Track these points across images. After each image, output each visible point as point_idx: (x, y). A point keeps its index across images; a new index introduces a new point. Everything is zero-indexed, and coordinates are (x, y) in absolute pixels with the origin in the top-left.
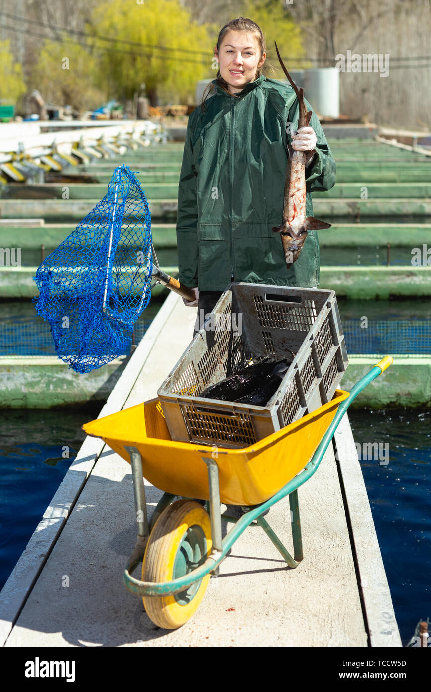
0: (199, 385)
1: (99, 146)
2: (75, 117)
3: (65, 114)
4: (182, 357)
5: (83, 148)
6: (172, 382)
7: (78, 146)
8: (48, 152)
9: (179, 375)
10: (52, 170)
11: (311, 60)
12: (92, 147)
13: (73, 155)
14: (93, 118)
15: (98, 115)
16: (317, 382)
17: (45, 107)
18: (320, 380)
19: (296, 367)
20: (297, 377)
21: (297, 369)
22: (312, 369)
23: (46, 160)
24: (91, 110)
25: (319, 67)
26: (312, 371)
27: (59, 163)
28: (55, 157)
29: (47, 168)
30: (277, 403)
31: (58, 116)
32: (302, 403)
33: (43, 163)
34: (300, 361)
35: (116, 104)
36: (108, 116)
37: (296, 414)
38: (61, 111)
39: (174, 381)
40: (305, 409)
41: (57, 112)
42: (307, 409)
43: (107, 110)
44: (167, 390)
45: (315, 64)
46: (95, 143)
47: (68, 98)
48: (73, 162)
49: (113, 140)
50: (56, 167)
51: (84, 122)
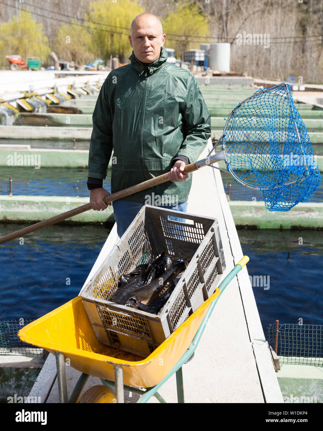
0: (115, 283)
1: (85, 87)
2: (76, 68)
3: (71, 67)
4: (102, 264)
5: (75, 89)
6: (92, 285)
7: (72, 87)
8: (51, 91)
9: (99, 279)
10: (53, 103)
11: (213, 38)
12: (81, 88)
13: (69, 93)
14: (86, 69)
15: (90, 67)
16: (201, 286)
17: (58, 62)
18: (203, 284)
19: (184, 281)
20: (184, 287)
21: (185, 282)
22: (197, 278)
23: (49, 96)
24: (86, 64)
25: (218, 42)
26: (197, 279)
27: (58, 98)
28: (55, 95)
29: (49, 102)
30: (167, 312)
31: (66, 68)
32: (188, 304)
33: (47, 98)
34: (188, 275)
35: (102, 61)
36: (96, 68)
37: (182, 313)
38: (68, 64)
39: (95, 284)
40: (190, 308)
41: (66, 65)
42: (192, 308)
43: (95, 64)
44: (89, 292)
45: (216, 40)
46: (83, 86)
47: (74, 57)
48: (69, 97)
49: (95, 84)
50: (56, 101)
51: (82, 71)
